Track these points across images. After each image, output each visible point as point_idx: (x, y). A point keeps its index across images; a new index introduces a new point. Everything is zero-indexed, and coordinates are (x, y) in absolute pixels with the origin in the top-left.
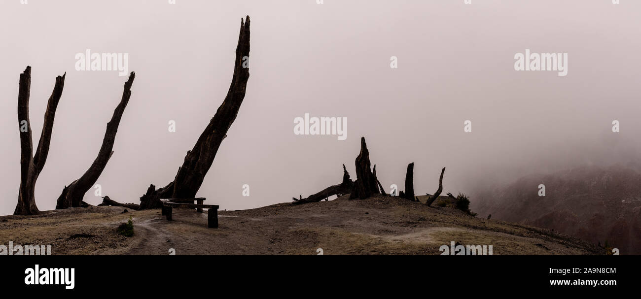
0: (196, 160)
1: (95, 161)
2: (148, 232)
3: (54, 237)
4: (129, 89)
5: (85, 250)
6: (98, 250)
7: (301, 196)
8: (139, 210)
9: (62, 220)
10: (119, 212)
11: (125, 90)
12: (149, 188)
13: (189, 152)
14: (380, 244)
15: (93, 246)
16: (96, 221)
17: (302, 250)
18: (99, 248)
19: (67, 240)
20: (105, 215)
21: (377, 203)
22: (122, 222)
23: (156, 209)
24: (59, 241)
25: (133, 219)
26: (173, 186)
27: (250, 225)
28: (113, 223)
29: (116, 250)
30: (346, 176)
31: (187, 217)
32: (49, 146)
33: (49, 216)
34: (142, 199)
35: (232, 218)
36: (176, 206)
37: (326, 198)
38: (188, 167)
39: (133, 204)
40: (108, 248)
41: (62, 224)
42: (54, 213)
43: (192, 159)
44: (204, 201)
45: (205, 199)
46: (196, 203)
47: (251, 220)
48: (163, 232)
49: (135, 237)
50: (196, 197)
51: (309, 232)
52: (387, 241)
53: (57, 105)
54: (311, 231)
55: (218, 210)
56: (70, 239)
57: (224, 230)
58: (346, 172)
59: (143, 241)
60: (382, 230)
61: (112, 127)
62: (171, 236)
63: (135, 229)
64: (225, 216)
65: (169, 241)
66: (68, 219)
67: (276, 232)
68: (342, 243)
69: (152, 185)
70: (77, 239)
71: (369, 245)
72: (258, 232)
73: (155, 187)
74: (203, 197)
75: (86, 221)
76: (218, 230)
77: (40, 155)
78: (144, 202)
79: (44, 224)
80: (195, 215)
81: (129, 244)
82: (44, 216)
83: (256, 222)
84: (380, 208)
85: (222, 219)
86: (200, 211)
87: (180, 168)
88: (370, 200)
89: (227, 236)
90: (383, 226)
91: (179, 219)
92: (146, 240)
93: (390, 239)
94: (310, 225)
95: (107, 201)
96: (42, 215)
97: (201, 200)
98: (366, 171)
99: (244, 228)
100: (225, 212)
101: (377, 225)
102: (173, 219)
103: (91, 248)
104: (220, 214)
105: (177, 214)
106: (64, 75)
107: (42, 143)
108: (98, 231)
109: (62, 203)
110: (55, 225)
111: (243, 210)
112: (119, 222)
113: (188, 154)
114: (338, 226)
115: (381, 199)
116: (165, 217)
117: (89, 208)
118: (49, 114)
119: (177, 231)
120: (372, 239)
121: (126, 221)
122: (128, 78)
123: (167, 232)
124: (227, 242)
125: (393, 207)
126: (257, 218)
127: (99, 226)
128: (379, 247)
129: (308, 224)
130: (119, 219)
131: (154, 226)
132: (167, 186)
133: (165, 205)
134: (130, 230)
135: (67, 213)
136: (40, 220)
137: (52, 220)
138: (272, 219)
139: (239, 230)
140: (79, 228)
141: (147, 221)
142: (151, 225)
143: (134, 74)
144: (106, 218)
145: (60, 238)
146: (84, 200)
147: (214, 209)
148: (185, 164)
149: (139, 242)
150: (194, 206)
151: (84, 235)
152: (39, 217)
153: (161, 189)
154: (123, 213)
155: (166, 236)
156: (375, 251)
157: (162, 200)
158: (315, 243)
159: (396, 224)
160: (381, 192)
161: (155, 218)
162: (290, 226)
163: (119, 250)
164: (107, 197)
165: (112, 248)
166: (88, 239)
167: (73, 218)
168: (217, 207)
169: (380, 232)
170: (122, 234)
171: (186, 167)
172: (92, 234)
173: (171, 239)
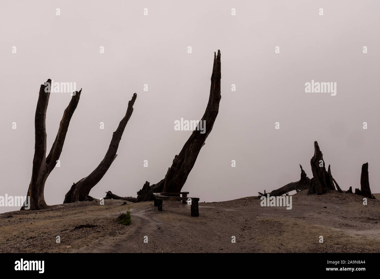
0: (182, 162)
1: (102, 162)
2: (143, 221)
3: (60, 229)
4: (132, 106)
5: (88, 239)
6: (100, 238)
7: (265, 191)
8: (136, 202)
9: (69, 212)
10: (119, 204)
11: (128, 107)
12: (145, 184)
13: (176, 156)
14: (342, 237)
15: (95, 235)
16: (100, 213)
17: (270, 237)
18: (101, 236)
19: (72, 231)
20: (107, 207)
21: (334, 198)
22: (122, 212)
23: (150, 201)
24: (64, 232)
25: (131, 210)
26: (163, 183)
27: (225, 214)
28: (114, 214)
29: (115, 237)
30: (303, 174)
31: (174, 208)
32: (62, 148)
33: (56, 210)
34: (139, 193)
35: (210, 209)
36: (166, 199)
37: (287, 193)
38: (175, 168)
39: (131, 197)
40: (109, 236)
41: (69, 217)
42: (62, 207)
43: (179, 162)
44: (188, 194)
45: (188, 193)
46: (181, 196)
47: (225, 211)
48: (155, 221)
49: (131, 225)
50: (181, 191)
51: (275, 222)
52: (350, 235)
53: (72, 114)
54: (277, 221)
55: (199, 202)
56: (74, 230)
57: (203, 218)
58: (303, 171)
59: (138, 228)
60: (343, 224)
61: (117, 136)
62: (161, 224)
63: (132, 218)
64: (204, 207)
65: (159, 228)
66: (74, 212)
67: (246, 221)
68: (305, 233)
69: (147, 182)
70: (81, 229)
71: (331, 238)
72: (231, 220)
73: (149, 183)
74: (187, 191)
75: (91, 213)
76: (199, 219)
77: (53, 156)
78: (140, 196)
79: (50, 218)
80: (181, 206)
81: (127, 231)
82: (52, 210)
83: (229, 212)
84: (337, 204)
85: (202, 209)
86: (185, 203)
87: (169, 168)
88: (326, 196)
89: (206, 223)
90: (342, 220)
91: (168, 209)
92: (141, 228)
93: (352, 233)
94: (275, 215)
95: (110, 195)
96: (50, 209)
97: (185, 194)
98: (321, 170)
99: (220, 217)
100: (204, 204)
101: (336, 219)
102: (163, 209)
103: (94, 237)
104: (200, 205)
105: (166, 205)
106: (80, 91)
107: (56, 146)
108: (100, 221)
109: (69, 198)
110: (62, 217)
111: (218, 202)
112: (119, 213)
113: (175, 157)
114: (300, 218)
115: (337, 195)
116: (157, 207)
117: (94, 201)
118: (64, 122)
119: (166, 220)
120: (334, 232)
121: (125, 212)
122: (132, 98)
123: (158, 220)
124: (206, 229)
125: (351, 203)
126: (230, 208)
127: (102, 217)
128: (342, 240)
129: (273, 215)
130: (119, 210)
131: (148, 216)
132: (159, 183)
133: (157, 198)
134: (127, 220)
135: (74, 206)
136: (47, 214)
137: (59, 213)
138: (242, 210)
139: (215, 219)
140: (84, 219)
141: (142, 211)
142: (145, 215)
143: (136, 95)
144: (108, 210)
145: (65, 230)
146: (90, 194)
147: (195, 201)
148: (173, 165)
149: (135, 230)
150: (180, 199)
151: (88, 226)
152: (47, 211)
153: (154, 185)
154: (122, 205)
155: (157, 224)
156: (338, 244)
157: (154, 194)
158: (280, 232)
159: (356, 219)
160: (336, 189)
161: (149, 209)
162: (257, 215)
163: (118, 238)
164: (110, 192)
165: (112, 236)
166: (91, 229)
167: (79, 211)
168: (198, 199)
169: (341, 225)
170: (121, 223)
171: (174, 168)
172: (95, 224)
173: (161, 227)
